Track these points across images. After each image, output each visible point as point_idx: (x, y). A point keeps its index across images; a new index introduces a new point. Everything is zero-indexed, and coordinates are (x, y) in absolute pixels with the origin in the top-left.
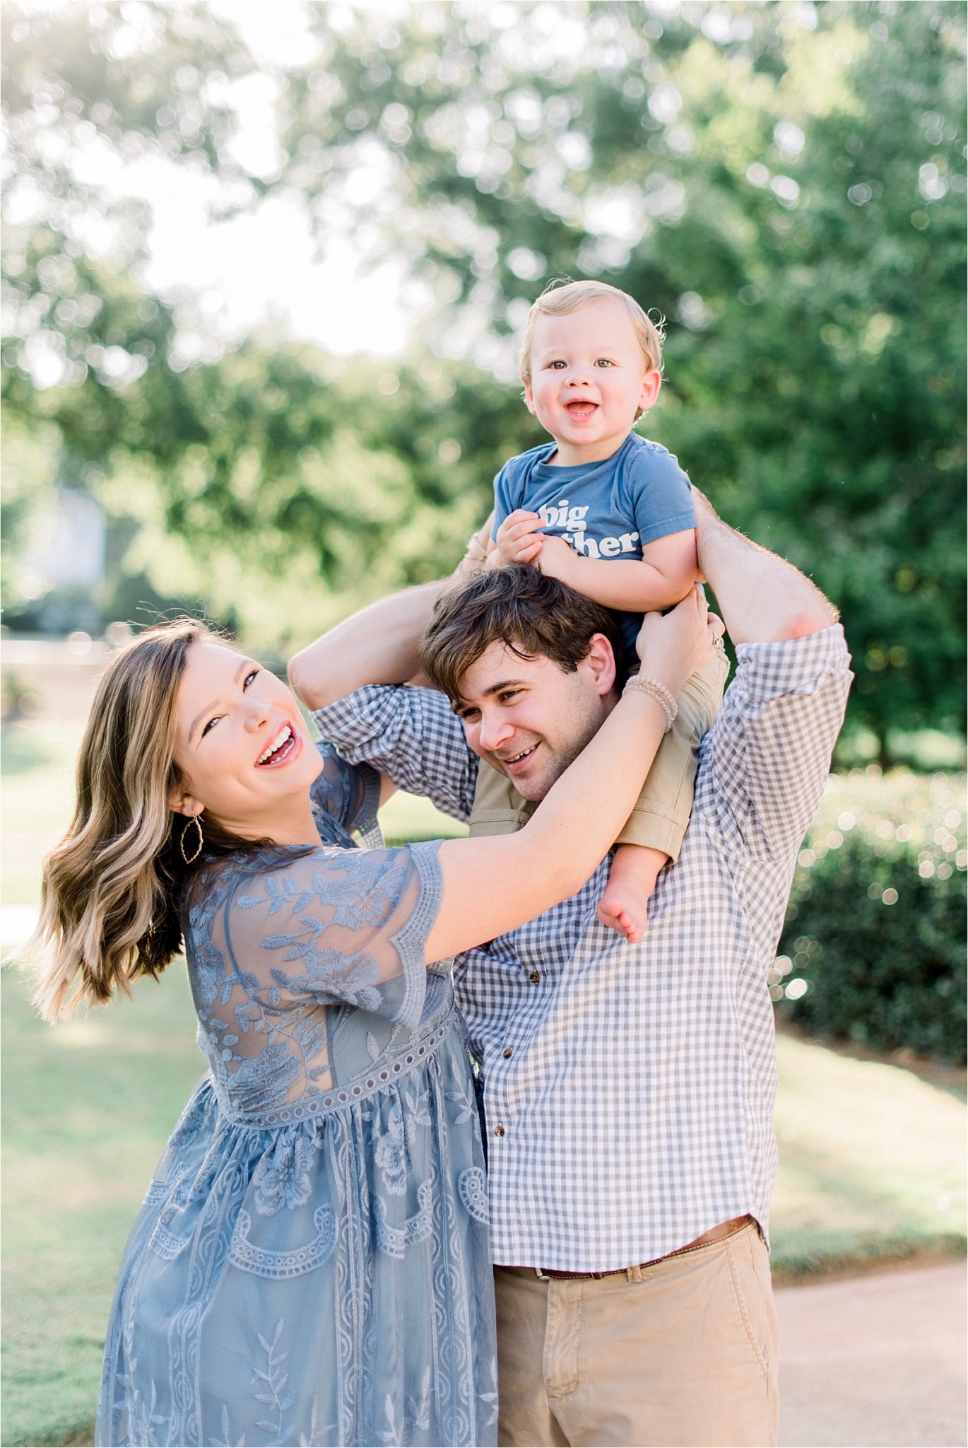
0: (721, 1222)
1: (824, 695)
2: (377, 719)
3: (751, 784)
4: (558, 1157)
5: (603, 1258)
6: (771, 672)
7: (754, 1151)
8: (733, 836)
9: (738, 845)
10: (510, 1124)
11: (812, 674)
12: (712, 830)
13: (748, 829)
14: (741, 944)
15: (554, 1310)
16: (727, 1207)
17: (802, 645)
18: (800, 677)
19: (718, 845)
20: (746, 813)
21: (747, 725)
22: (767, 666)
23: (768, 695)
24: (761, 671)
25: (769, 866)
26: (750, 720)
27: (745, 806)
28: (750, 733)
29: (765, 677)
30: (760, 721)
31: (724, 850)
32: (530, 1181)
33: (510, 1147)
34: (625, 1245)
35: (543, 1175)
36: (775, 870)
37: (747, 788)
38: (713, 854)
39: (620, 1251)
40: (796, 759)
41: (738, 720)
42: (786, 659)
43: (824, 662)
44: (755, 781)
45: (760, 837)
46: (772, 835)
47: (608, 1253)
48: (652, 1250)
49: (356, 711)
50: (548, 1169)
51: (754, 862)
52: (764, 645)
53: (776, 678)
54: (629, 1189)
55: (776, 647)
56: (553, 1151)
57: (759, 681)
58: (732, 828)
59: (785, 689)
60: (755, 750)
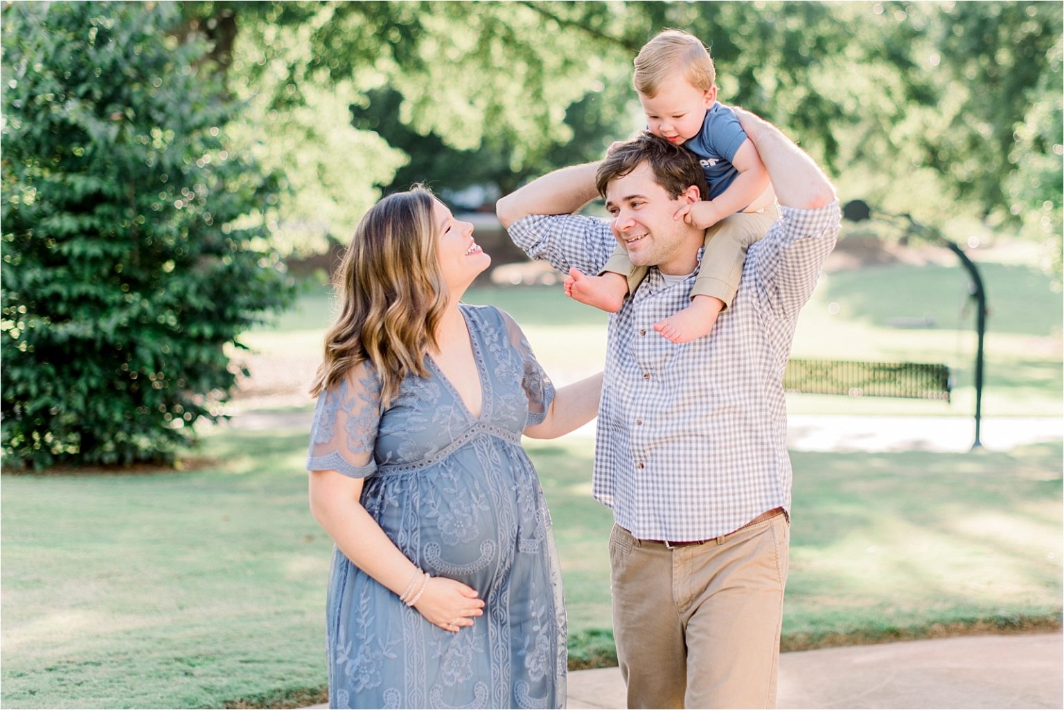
0: (765, 511)
1: (826, 239)
2: (539, 231)
3: (779, 279)
4: (677, 479)
5: (702, 533)
6: (799, 225)
7: (783, 473)
8: (766, 304)
9: (768, 309)
10: (647, 461)
11: (821, 228)
12: (755, 301)
13: (774, 302)
14: (769, 362)
15: (677, 565)
16: (767, 504)
17: (817, 212)
18: (815, 229)
19: (757, 309)
20: (774, 293)
21: (781, 250)
22: (797, 222)
23: (796, 236)
24: (794, 223)
25: (784, 321)
26: (784, 248)
27: (774, 290)
28: (782, 254)
29: (796, 227)
30: (789, 249)
31: (760, 312)
32: (661, 492)
33: (647, 475)
34: (714, 525)
35: (669, 489)
36: (787, 324)
37: (776, 281)
38: (755, 313)
39: (711, 529)
40: (806, 270)
41: (776, 246)
42: (808, 219)
43: (828, 221)
44: (781, 278)
45: (780, 306)
46: (787, 306)
47: (705, 530)
48: (729, 528)
49: (527, 227)
50: (671, 486)
51: (776, 319)
52: (797, 211)
53: (802, 228)
54: (716, 496)
55: (803, 212)
56: (674, 476)
57: (792, 229)
58: (766, 300)
59: (806, 235)
60: (784, 263)
